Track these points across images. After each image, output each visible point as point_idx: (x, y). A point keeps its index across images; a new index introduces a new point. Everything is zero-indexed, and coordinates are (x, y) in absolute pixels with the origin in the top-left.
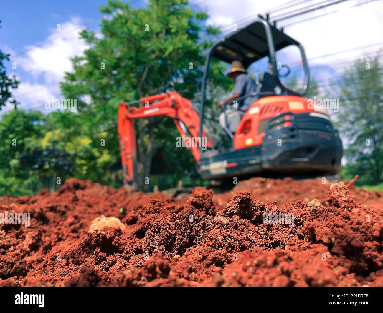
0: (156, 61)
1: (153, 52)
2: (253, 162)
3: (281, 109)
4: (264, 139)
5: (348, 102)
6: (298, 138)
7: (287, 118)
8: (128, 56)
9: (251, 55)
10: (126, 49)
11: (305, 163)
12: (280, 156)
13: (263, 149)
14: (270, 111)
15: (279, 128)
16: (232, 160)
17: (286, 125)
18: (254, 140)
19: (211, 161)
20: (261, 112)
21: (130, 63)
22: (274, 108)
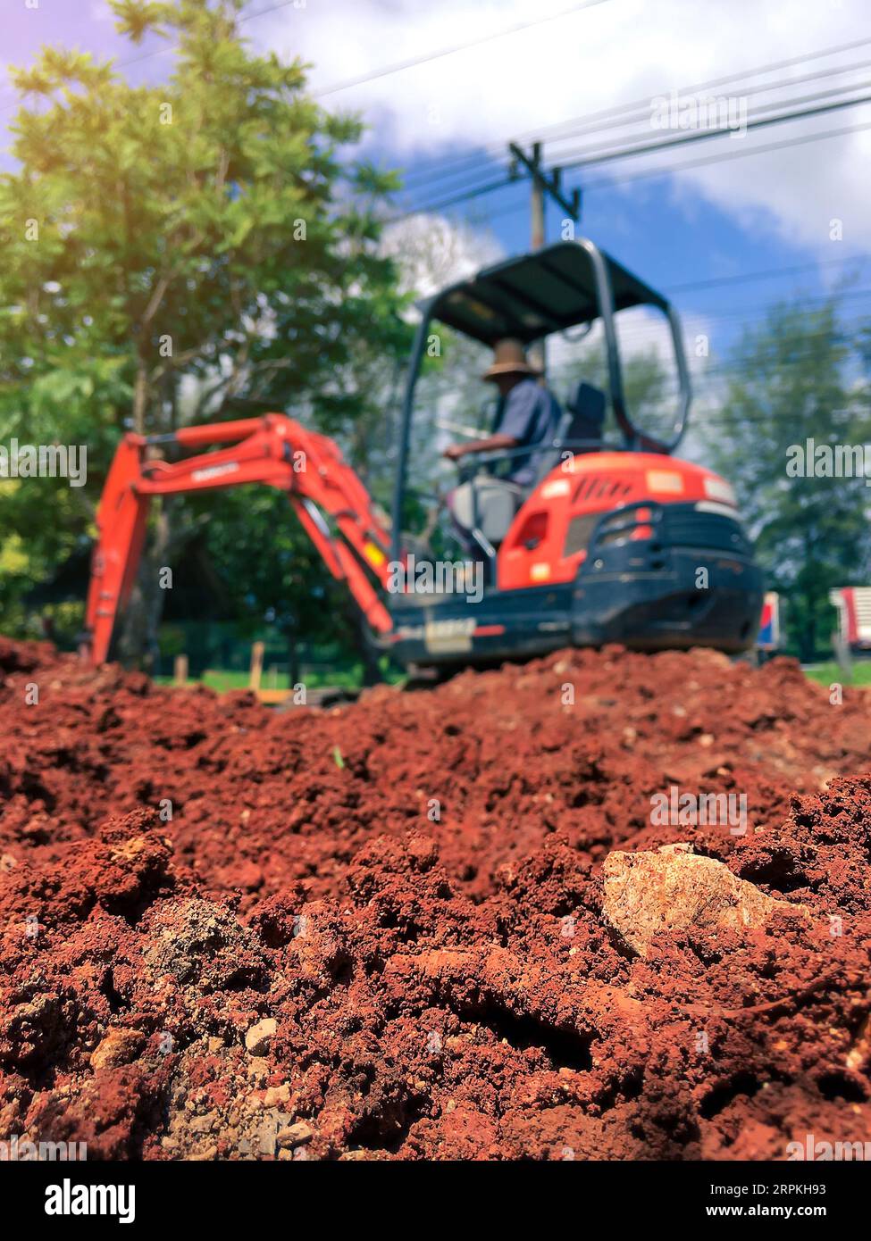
0: (193, 262)
1: (185, 231)
2: (551, 627)
3: (628, 489)
4: (584, 566)
5: (745, 426)
6: (671, 570)
7: (643, 515)
8: (102, 237)
9: (532, 320)
10: (94, 215)
11: (683, 633)
12: (624, 615)
13: (579, 594)
14: (600, 494)
15: (620, 542)
16: (492, 617)
17: (637, 535)
18: (554, 568)
19: (429, 616)
20: (576, 494)
21: (108, 260)
22: (608, 487)
